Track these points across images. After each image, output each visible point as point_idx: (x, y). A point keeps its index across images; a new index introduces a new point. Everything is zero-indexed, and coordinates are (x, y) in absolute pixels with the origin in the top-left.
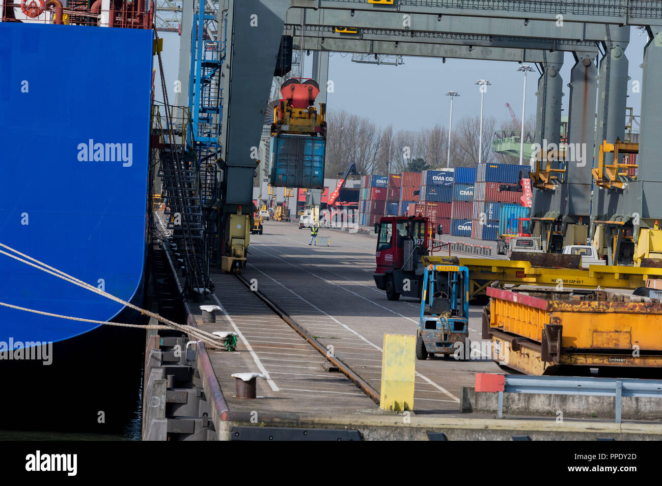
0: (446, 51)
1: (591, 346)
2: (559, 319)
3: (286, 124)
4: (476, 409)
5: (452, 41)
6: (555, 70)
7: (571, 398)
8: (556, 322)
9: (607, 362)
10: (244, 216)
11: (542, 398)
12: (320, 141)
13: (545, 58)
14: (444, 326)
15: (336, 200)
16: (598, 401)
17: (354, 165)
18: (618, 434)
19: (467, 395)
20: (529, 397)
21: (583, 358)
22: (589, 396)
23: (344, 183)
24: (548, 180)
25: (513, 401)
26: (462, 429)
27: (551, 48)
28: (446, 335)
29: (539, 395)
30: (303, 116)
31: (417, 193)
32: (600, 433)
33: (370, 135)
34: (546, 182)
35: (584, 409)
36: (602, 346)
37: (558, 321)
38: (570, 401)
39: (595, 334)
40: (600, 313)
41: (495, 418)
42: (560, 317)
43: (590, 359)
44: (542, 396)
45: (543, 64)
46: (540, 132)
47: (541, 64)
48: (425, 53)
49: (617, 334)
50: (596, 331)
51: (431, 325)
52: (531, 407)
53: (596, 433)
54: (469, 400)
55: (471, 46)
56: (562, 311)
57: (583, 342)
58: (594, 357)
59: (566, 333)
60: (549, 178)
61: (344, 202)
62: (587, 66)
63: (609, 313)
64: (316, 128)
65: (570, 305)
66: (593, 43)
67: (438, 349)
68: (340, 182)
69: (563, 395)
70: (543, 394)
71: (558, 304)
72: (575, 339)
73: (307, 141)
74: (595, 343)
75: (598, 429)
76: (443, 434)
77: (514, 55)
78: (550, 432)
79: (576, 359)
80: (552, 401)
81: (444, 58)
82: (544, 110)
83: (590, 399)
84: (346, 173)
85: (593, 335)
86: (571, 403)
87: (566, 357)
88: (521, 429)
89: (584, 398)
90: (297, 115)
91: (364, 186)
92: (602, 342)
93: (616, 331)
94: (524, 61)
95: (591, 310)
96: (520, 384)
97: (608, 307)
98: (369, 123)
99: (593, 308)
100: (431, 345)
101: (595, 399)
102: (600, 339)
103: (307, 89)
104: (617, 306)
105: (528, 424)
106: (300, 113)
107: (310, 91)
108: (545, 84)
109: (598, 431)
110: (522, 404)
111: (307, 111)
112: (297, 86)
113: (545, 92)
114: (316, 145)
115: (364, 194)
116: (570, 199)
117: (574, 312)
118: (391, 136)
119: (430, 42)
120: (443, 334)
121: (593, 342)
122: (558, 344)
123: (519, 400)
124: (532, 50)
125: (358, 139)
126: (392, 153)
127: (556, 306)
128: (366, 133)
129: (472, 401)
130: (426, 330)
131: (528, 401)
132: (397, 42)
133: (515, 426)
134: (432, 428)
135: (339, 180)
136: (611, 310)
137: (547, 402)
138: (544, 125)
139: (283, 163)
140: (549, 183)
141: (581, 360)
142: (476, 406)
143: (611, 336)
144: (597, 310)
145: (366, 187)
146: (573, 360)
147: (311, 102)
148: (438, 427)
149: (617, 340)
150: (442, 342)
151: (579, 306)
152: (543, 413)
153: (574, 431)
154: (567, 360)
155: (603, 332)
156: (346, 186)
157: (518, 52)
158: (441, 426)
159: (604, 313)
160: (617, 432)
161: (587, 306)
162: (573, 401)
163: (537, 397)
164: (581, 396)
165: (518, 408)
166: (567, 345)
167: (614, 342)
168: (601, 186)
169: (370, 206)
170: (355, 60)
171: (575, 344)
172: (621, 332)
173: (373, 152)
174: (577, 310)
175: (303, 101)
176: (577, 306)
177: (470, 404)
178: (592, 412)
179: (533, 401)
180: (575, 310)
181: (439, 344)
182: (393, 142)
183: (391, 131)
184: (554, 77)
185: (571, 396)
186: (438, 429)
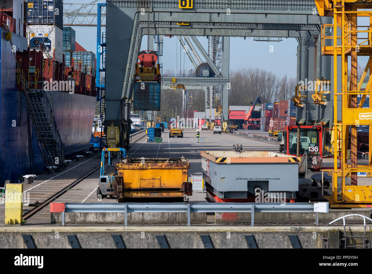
0: (245, 33)
1: (140, 187)
2: (122, 173)
3: (138, 76)
4: (58, 222)
5: (241, 27)
6: (306, 41)
7: (108, 214)
8: (121, 175)
9: (149, 196)
10: (114, 127)
11: (93, 215)
12: (157, 85)
13: (300, 35)
14: (110, 180)
15: (249, 117)
16: (122, 215)
17: (259, 98)
18: (123, 232)
19: (53, 215)
20: (86, 214)
21: (135, 194)
22: (117, 213)
23: (254, 108)
24: (300, 102)
25: (77, 217)
26: (40, 232)
27: (296, 29)
28: (111, 185)
29: (91, 213)
30: (149, 71)
31: (286, 112)
32: (113, 232)
33: (273, 81)
34: (299, 103)
35: (115, 220)
36: (145, 187)
37: (122, 174)
38: (108, 216)
39: (141, 181)
40: (143, 169)
41: (61, 226)
42: (123, 172)
43: (140, 194)
44: (92, 213)
45: (299, 38)
46: (299, 76)
47: (298, 38)
48: (234, 34)
49: (153, 180)
50: (142, 179)
51: (104, 180)
52: (87, 220)
53: (111, 232)
54: (54, 217)
55: (252, 30)
56: (124, 169)
57: (135, 185)
58: (142, 193)
59: (126, 180)
60: (300, 101)
61: (254, 119)
62: (316, 39)
63: (149, 169)
64: (155, 77)
65: (128, 166)
66: (314, 26)
67: (107, 193)
68: (251, 108)
69: (104, 213)
70: (93, 213)
71: (121, 166)
72: (131, 184)
73: (151, 85)
74: (142, 186)
75: (112, 230)
76: (30, 235)
77: (283, 34)
78: (87, 232)
79: (132, 194)
80: (98, 216)
81: (245, 37)
82: (300, 63)
83: (118, 215)
84: (254, 102)
85: (140, 181)
86: (108, 217)
87: (127, 194)
88: (72, 231)
89: (115, 214)
90: (146, 71)
91: (262, 109)
92: (145, 185)
93: (153, 179)
94: (289, 37)
95: (139, 168)
96: (74, 208)
97: (148, 166)
98: (273, 74)
99: (140, 167)
100: (104, 191)
101: (120, 215)
102: (144, 183)
103: (151, 56)
104: (153, 165)
105: (75, 228)
106: (148, 70)
107: (153, 57)
108: (301, 49)
109: (112, 231)
110: (82, 219)
111: (151, 68)
112: (145, 55)
113: (301, 53)
114: (155, 87)
115: (263, 114)
116: (309, 112)
117: (130, 169)
118: (286, 81)
119: (229, 28)
120: (110, 185)
121: (140, 185)
122: (121, 187)
123: (80, 216)
124: (293, 31)
125: (267, 83)
126: (287, 91)
127: (120, 166)
128: (271, 80)
129: (56, 218)
130: (101, 183)
131: (85, 217)
132: (211, 29)
133: (68, 230)
134: (25, 232)
135: (251, 107)
136: (150, 167)
137: (95, 217)
138: (301, 71)
139: (138, 97)
140: (300, 104)
141: (135, 195)
142: (58, 220)
143: (150, 181)
144: (142, 168)
145: (263, 110)
146: (130, 195)
147: (153, 63)
148: (27, 231)
149: (153, 183)
150: (109, 189)
151: (133, 166)
152: (93, 223)
153: (99, 231)
154: (127, 195)
155: (146, 180)
156: (255, 110)
157: (285, 32)
158: (29, 231)
159: (146, 169)
160: (122, 231)
161: (137, 166)
162: (109, 216)
163: (90, 214)
164: (113, 213)
165: (80, 221)
166: (127, 187)
167: (152, 184)
168: (317, 104)
169: (265, 120)
170: (255, 39)
171: (131, 187)
172: (155, 179)
173: (275, 90)
174: (132, 168)
175: (149, 62)
176: (131, 166)
177: (55, 219)
178: (119, 221)
179: (88, 216)
180: (131, 168)
181: (108, 190)
182: (287, 84)
183: (286, 78)
184: (305, 45)
185: (108, 213)
186: (28, 232)
